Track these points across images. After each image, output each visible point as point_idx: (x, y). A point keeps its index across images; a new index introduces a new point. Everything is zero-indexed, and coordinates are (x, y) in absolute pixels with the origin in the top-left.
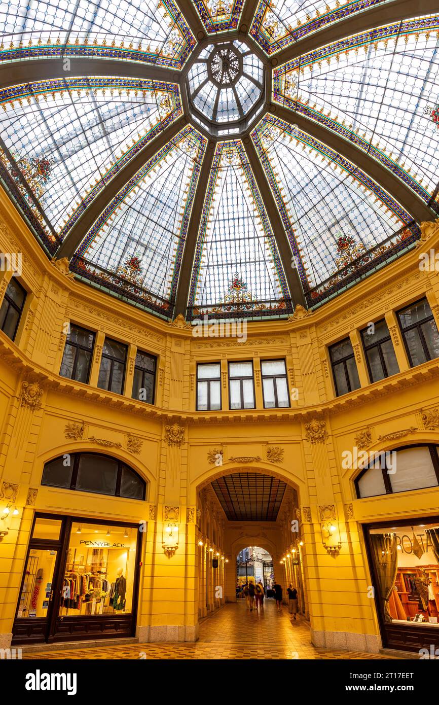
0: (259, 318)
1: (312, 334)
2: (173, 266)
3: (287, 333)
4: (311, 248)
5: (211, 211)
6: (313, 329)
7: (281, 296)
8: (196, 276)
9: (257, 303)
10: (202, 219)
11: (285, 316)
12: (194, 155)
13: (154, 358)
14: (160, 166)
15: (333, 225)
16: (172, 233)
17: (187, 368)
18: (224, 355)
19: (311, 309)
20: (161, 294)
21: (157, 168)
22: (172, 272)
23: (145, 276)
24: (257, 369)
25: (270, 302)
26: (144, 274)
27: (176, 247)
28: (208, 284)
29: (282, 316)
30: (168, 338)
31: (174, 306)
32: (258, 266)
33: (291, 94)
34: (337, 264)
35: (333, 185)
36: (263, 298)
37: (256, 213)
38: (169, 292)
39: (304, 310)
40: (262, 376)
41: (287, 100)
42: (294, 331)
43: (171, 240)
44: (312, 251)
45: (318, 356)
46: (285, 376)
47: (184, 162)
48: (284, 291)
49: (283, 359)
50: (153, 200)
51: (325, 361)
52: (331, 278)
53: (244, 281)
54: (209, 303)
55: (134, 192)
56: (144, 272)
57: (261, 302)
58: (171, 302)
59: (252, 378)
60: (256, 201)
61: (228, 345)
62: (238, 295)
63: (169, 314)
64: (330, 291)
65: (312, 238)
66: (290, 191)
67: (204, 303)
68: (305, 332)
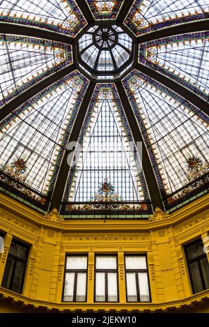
0: (124, 216)
1: (170, 234)
2: (53, 168)
3: (148, 231)
4: (167, 163)
5: (89, 129)
6: (171, 229)
7: (143, 199)
8: (71, 177)
9: (122, 203)
10: (80, 134)
11: (147, 216)
12: (79, 90)
13: (27, 247)
14: (51, 95)
15: (184, 148)
16: (55, 143)
17: (57, 258)
18: (92, 248)
19: (168, 212)
20: (40, 190)
21: (49, 96)
22: (51, 173)
23: (28, 174)
24: (121, 263)
25: (134, 203)
26: (27, 173)
27: (57, 153)
28: (81, 184)
29: (144, 216)
30: (42, 229)
31: (50, 201)
32: (124, 174)
33: (152, 59)
34: (188, 177)
35: (183, 120)
36: (128, 199)
37: (124, 134)
38: (47, 189)
39: (162, 212)
40: (125, 270)
41: (149, 63)
42: (154, 230)
43: (54, 148)
44: (167, 166)
45: (175, 254)
46: (146, 271)
47: (70, 93)
48: (145, 195)
49: (144, 254)
50: (42, 118)
51: (181, 259)
52: (183, 188)
53: (112, 184)
54: (81, 200)
55: (28, 110)
56: (28, 170)
57: (126, 203)
58: (47, 198)
59: (116, 271)
60: (124, 125)
61: (95, 239)
62: (106, 196)
63: (45, 208)
64: (183, 198)
65: (168, 156)
66: (150, 121)
67: (77, 200)
68: (164, 232)
